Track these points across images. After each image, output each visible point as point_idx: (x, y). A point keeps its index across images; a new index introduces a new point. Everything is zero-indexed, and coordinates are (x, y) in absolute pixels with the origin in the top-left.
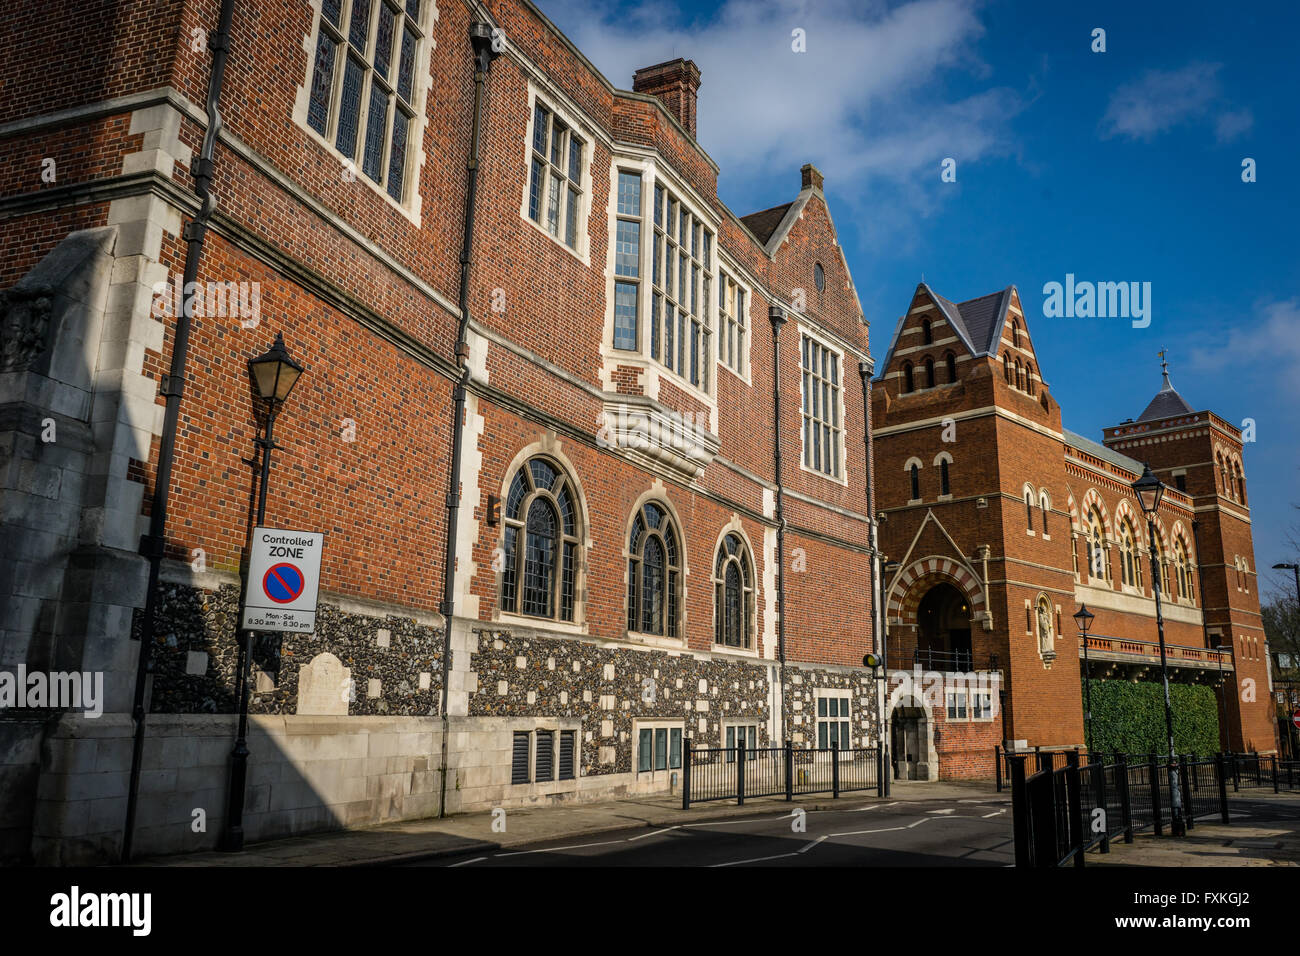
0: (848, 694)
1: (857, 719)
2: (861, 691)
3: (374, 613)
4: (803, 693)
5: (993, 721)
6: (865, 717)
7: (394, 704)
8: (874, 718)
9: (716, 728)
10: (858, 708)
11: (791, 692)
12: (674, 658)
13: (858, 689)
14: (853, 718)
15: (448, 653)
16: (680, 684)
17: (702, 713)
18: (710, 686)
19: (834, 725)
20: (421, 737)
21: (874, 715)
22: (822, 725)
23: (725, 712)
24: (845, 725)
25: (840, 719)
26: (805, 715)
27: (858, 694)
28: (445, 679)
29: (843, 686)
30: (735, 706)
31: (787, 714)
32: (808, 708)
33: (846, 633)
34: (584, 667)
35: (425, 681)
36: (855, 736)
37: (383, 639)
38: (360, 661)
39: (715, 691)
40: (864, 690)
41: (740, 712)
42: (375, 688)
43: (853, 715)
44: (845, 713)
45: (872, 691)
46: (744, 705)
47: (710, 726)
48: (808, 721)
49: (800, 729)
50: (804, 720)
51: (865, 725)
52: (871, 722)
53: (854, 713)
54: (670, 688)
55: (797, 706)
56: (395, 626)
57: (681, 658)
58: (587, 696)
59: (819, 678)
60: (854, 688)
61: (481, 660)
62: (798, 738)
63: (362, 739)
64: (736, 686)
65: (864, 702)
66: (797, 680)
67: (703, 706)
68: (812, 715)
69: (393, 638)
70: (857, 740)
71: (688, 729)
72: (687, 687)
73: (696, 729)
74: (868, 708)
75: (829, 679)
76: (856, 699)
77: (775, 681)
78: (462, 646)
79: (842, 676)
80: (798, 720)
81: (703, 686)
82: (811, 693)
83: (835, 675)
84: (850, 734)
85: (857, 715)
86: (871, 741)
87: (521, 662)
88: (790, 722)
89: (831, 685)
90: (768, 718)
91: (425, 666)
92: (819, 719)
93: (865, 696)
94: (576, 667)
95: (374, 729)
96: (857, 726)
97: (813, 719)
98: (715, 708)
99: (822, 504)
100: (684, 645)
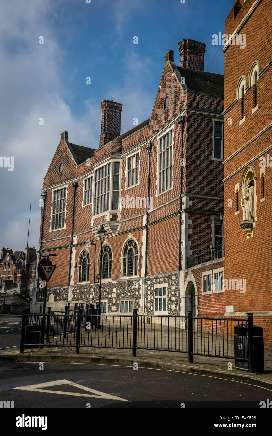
0: (166, 285)
1: (170, 296)
2: (172, 283)
3: (57, 288)
4: (151, 287)
5: (224, 292)
6: (173, 295)
7: (60, 300)
8: (177, 295)
9: (118, 302)
10: (170, 291)
11: (147, 288)
12: (106, 284)
13: (170, 282)
14: (168, 296)
15: (68, 291)
16: (108, 290)
17: (114, 298)
18: (117, 290)
19: (161, 299)
20: (63, 305)
21: (177, 294)
22: (157, 299)
23: (122, 297)
24: (165, 299)
25: (163, 297)
26: (151, 296)
27: (170, 284)
28: (68, 295)
29: (164, 281)
30: (125, 295)
31: (146, 297)
32: (152, 293)
33: (169, 257)
34: (87, 290)
35: (65, 296)
36: (169, 304)
37: (58, 291)
38: (56, 294)
39: (118, 291)
40: (173, 282)
41: (127, 296)
42: (57, 298)
43: (168, 295)
44: (165, 294)
45: (177, 282)
46: (129, 294)
47: (116, 301)
48: (152, 298)
49: (150, 302)
50: (151, 298)
51: (173, 299)
52: (176, 297)
53: (168, 293)
54: (105, 291)
55: (149, 292)
56: (60, 289)
57: (108, 284)
58: (88, 296)
59: (156, 280)
60: (169, 282)
61: (73, 292)
62: (149, 305)
63: (54, 305)
64: (126, 288)
65: (173, 288)
66: (149, 283)
67: (114, 296)
68: (153, 295)
69: (60, 291)
70: (170, 306)
71: (109, 302)
72: (110, 291)
73: (112, 302)
74: (175, 290)
75: (159, 280)
76: (170, 286)
77: (143, 284)
78: (71, 290)
79: (164, 278)
80: (149, 298)
81: (114, 290)
82: (153, 287)
83: (161, 277)
84: (167, 303)
85: (170, 294)
86: (175, 307)
87: (78, 291)
88: (147, 299)
89: (160, 282)
90: (140, 298)
91: (65, 294)
92: (155, 297)
93: (173, 285)
94: (86, 290)
95: (56, 303)
96: (170, 299)
97: (154, 297)
98: (118, 295)
99: (161, 206)
100: (111, 279)
